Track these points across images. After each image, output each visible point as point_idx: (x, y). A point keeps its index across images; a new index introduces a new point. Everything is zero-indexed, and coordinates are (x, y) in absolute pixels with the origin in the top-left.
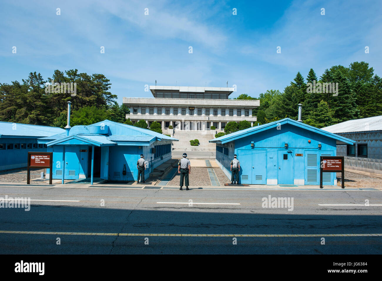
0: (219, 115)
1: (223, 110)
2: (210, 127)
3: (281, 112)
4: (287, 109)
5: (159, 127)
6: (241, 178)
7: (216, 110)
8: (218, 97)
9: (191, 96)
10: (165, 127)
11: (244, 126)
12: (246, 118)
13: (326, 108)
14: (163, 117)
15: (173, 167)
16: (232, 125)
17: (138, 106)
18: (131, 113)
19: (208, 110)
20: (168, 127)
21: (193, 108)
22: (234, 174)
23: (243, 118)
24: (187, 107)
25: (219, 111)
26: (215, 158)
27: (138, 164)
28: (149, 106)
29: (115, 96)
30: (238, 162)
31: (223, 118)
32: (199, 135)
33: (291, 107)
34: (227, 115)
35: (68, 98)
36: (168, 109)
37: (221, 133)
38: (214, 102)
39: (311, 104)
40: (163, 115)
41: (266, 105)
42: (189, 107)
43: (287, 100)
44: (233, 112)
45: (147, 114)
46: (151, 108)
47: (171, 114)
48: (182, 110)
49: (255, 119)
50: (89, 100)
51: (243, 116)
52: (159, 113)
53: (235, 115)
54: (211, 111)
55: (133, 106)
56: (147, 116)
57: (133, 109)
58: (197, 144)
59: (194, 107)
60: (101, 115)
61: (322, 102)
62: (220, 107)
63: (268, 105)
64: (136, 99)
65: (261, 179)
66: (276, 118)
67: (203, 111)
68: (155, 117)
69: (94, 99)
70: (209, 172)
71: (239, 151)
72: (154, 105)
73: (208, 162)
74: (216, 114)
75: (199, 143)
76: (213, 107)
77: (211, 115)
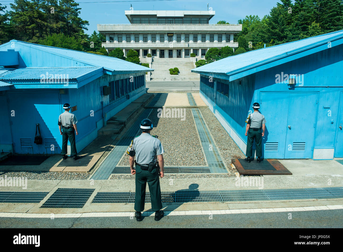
0: (199, 41)
1: (204, 35)
2: (190, 55)
3: (266, 36)
4: (273, 33)
5: (136, 55)
6: (265, 147)
7: (195, 36)
8: (198, 22)
9: (169, 22)
10: (143, 55)
11: (227, 52)
12: (227, 44)
13: (318, 31)
14: (141, 44)
15: (145, 108)
16: (213, 52)
17: (114, 33)
18: (107, 42)
19: (188, 36)
20: (146, 55)
21: (172, 35)
22: (253, 142)
23: (224, 44)
24: (165, 33)
25: (199, 37)
26: (199, 89)
27: (60, 124)
28: (125, 33)
29: (87, 22)
30: (261, 119)
31: (203, 44)
32: (178, 63)
33: (277, 30)
34: (207, 41)
35: (32, 25)
36: (145, 36)
37: (202, 61)
38: (194, 27)
39: (298, 27)
40: (141, 43)
41: (244, 32)
42: (168, 34)
43: (274, 23)
44: (213, 37)
45: (124, 42)
46: (128, 35)
47: (149, 41)
48: (160, 37)
49: (236, 45)
50: (56, 26)
51: (224, 41)
52: (137, 40)
53: (216, 41)
54: (191, 37)
55: (108, 33)
56: (124, 44)
57: (109, 37)
58: (176, 72)
59: (173, 33)
60: (71, 43)
61: (314, 24)
62: (200, 32)
63: (246, 32)
64: (111, 25)
65: (303, 148)
66: (260, 43)
67: (183, 37)
68: (133, 45)
69: (63, 26)
70: (195, 117)
71: (263, 94)
72: (131, 32)
73: (191, 99)
74: (195, 40)
75: (178, 72)
76: (193, 33)
77: (191, 42)
